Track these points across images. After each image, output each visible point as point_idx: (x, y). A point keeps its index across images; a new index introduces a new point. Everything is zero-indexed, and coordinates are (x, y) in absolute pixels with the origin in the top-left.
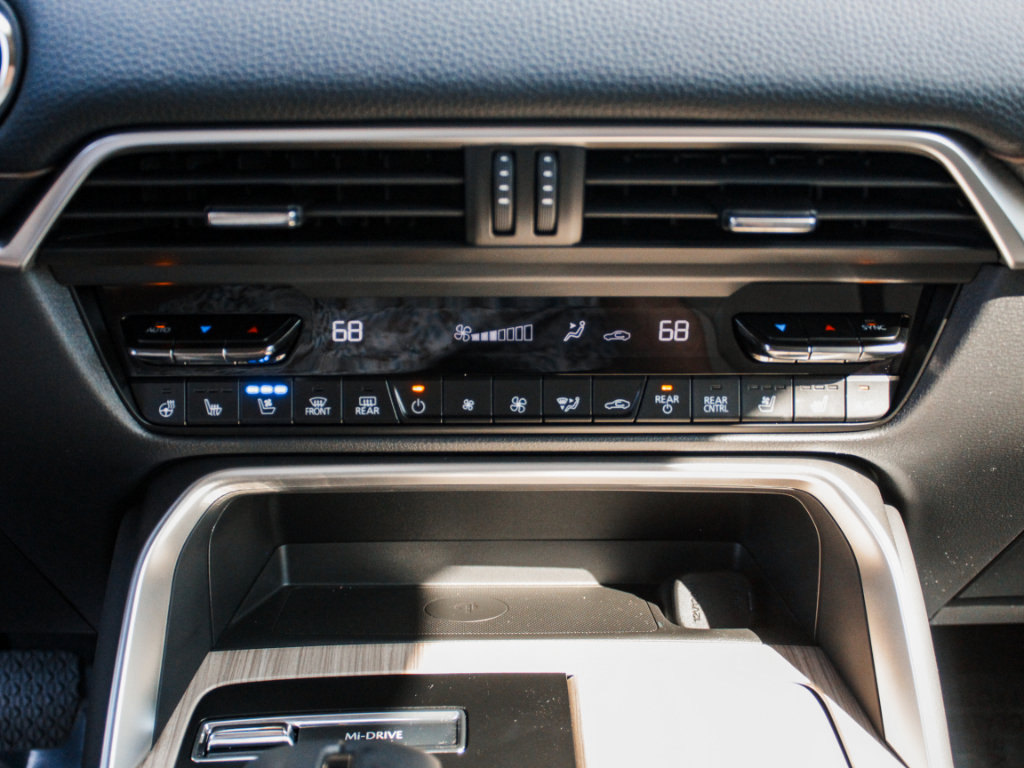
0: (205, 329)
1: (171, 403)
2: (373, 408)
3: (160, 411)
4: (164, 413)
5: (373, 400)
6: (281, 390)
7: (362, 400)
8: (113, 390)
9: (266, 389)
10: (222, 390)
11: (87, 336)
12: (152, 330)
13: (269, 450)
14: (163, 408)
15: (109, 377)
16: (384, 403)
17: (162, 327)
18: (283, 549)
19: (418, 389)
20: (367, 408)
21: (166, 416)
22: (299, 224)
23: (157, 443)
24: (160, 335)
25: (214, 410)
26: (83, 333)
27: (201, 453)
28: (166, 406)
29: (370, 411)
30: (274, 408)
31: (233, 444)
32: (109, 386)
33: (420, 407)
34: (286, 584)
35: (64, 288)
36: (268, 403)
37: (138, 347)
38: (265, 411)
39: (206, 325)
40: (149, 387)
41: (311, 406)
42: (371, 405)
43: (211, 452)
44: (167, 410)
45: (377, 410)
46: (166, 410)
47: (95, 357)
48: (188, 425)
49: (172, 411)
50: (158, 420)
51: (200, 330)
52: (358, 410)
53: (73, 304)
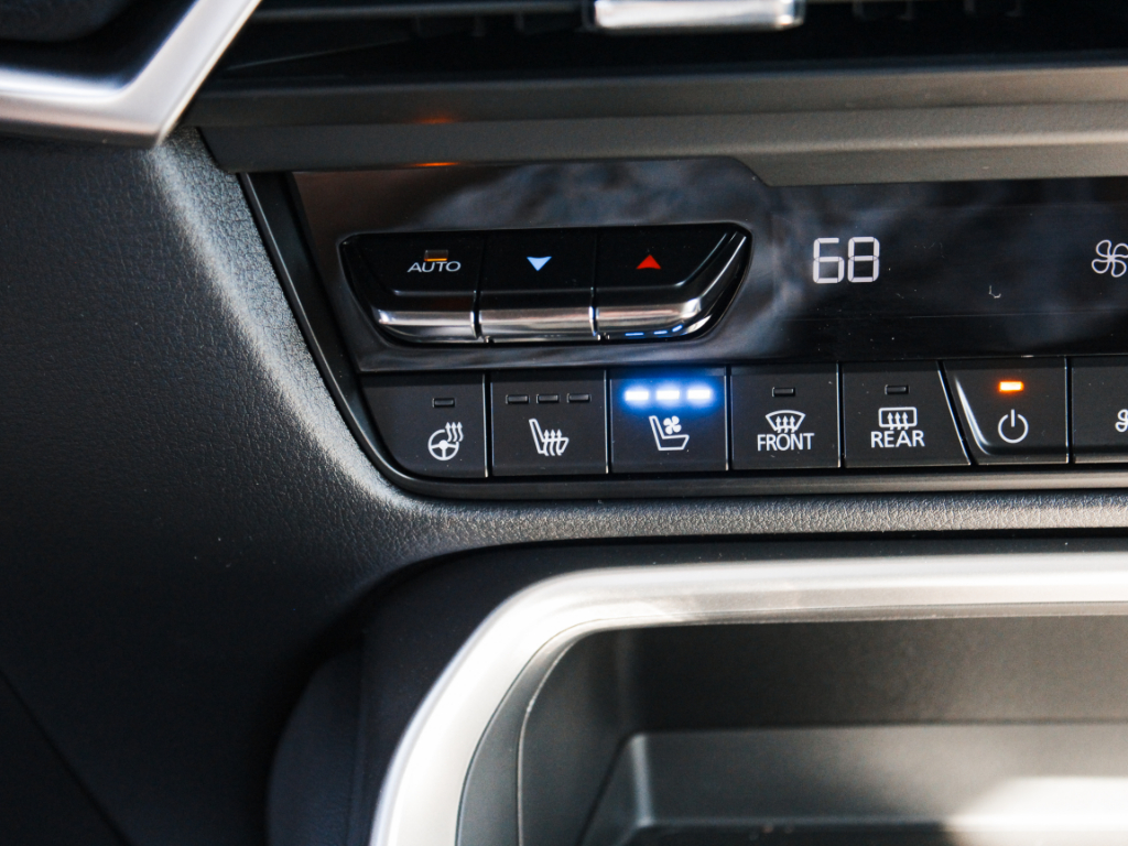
0: (538, 263)
1: (454, 428)
2: (909, 432)
3: (431, 447)
4: (438, 451)
5: (910, 414)
6: (701, 395)
7: (885, 414)
8: (331, 402)
9: (668, 394)
10: (569, 397)
11: (277, 284)
12: (417, 268)
13: (672, 531)
14: (436, 441)
15: (323, 375)
16: (937, 421)
17: (442, 262)
18: (638, 744)
19: (1010, 386)
20: (897, 433)
21: (444, 458)
22: (799, 21)
23: (425, 518)
24: (438, 279)
25: (551, 442)
26: (269, 277)
27: (517, 538)
28: (444, 436)
29: (903, 440)
30: (687, 437)
31: (591, 518)
32: (323, 394)
33: (1017, 427)
34: (645, 820)
35: (229, 178)
36: (673, 425)
37: (394, 306)
38: (664, 443)
39: (539, 255)
40: (405, 396)
41: (769, 430)
42: (907, 425)
43: (541, 535)
44: (446, 444)
45: (918, 437)
46: (443, 445)
47: (293, 330)
48: (492, 478)
49: (457, 447)
50: (424, 468)
51: (531, 266)
52: (875, 438)
53: (248, 213)
